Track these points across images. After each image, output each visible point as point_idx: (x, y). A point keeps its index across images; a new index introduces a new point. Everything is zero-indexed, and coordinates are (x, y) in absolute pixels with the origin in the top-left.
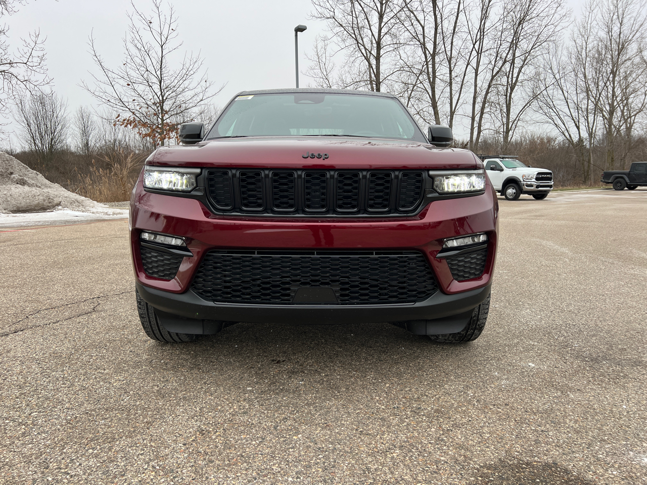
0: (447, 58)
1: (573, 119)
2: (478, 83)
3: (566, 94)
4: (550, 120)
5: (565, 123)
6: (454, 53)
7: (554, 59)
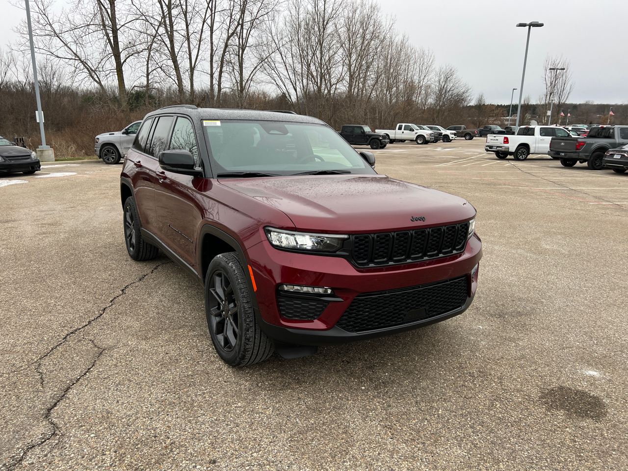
0: (183, 12)
1: (291, 82)
2: (213, 41)
3: (284, 58)
4: (273, 81)
5: (286, 85)
6: (190, 9)
7: (273, 25)
